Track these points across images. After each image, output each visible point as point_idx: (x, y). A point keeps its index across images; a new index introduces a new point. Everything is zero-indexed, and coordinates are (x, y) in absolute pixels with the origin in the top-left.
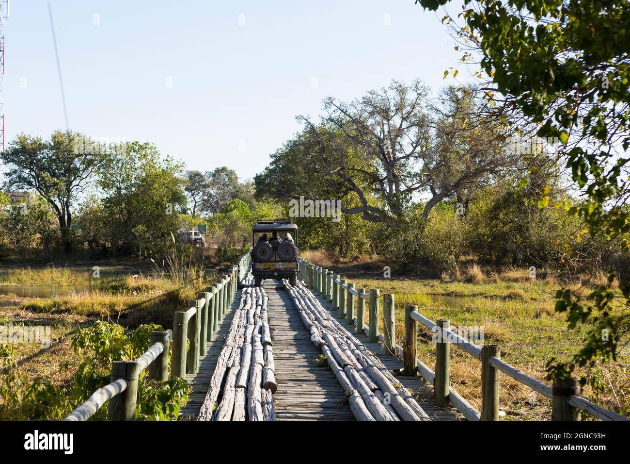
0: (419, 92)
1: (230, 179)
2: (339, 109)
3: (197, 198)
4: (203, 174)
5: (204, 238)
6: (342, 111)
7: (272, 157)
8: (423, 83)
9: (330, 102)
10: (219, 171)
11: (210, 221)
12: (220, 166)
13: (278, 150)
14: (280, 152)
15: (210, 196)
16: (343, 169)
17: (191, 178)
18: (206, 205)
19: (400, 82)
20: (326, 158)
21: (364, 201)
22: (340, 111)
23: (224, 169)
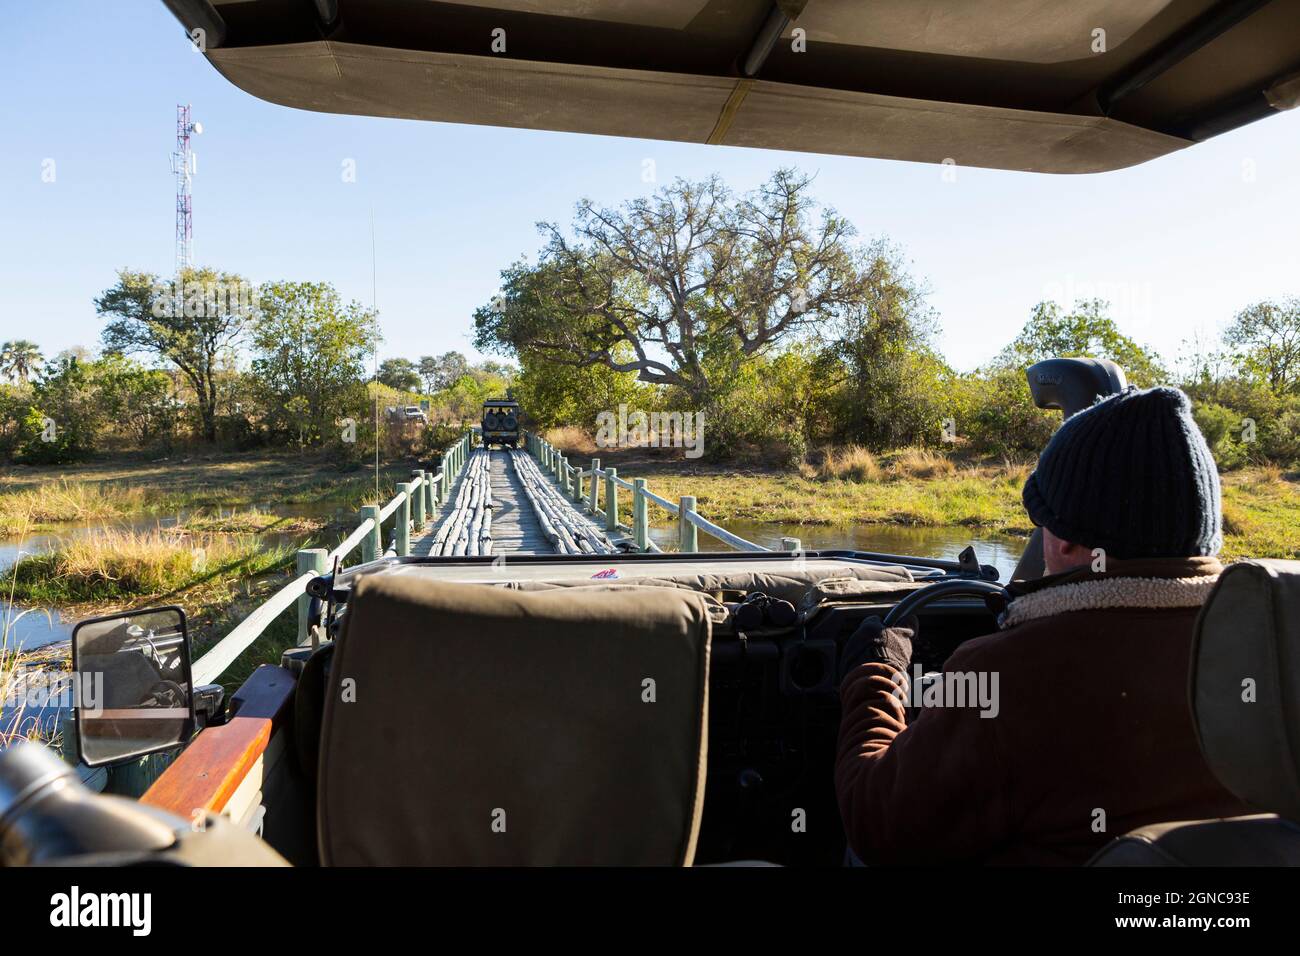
0: (716, 194)
1: (460, 362)
2: (600, 217)
3: (431, 380)
4: (435, 359)
5: (425, 415)
6: (604, 220)
7: (503, 275)
8: (720, 181)
9: (585, 207)
10: (449, 355)
11: (435, 398)
12: (450, 351)
13: (514, 265)
14: (516, 268)
15: (442, 377)
16: (610, 304)
17: (423, 362)
18: (438, 385)
19: (687, 181)
20: (585, 288)
21: (641, 354)
22: (601, 221)
23: (453, 353)
